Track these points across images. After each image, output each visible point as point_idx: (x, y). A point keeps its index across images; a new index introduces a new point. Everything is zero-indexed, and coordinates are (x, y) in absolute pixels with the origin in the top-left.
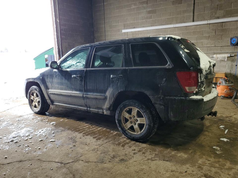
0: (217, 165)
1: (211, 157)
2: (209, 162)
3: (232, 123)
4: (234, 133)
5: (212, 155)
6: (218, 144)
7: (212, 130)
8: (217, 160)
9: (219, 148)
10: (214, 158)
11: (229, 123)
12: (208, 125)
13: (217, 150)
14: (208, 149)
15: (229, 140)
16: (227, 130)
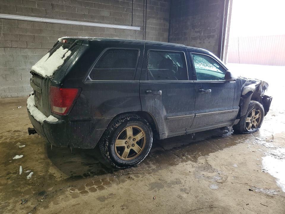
0: (15, 137)
1: (22, 139)
2: (22, 136)
3: (17, 194)
4: (10, 173)
5: (22, 140)
6: (22, 151)
7: (39, 163)
8: (17, 139)
9: (20, 147)
10: (20, 140)
11: (23, 190)
12: (51, 168)
13: (21, 145)
14: (29, 143)
15: (14, 158)
16: (20, 174)
